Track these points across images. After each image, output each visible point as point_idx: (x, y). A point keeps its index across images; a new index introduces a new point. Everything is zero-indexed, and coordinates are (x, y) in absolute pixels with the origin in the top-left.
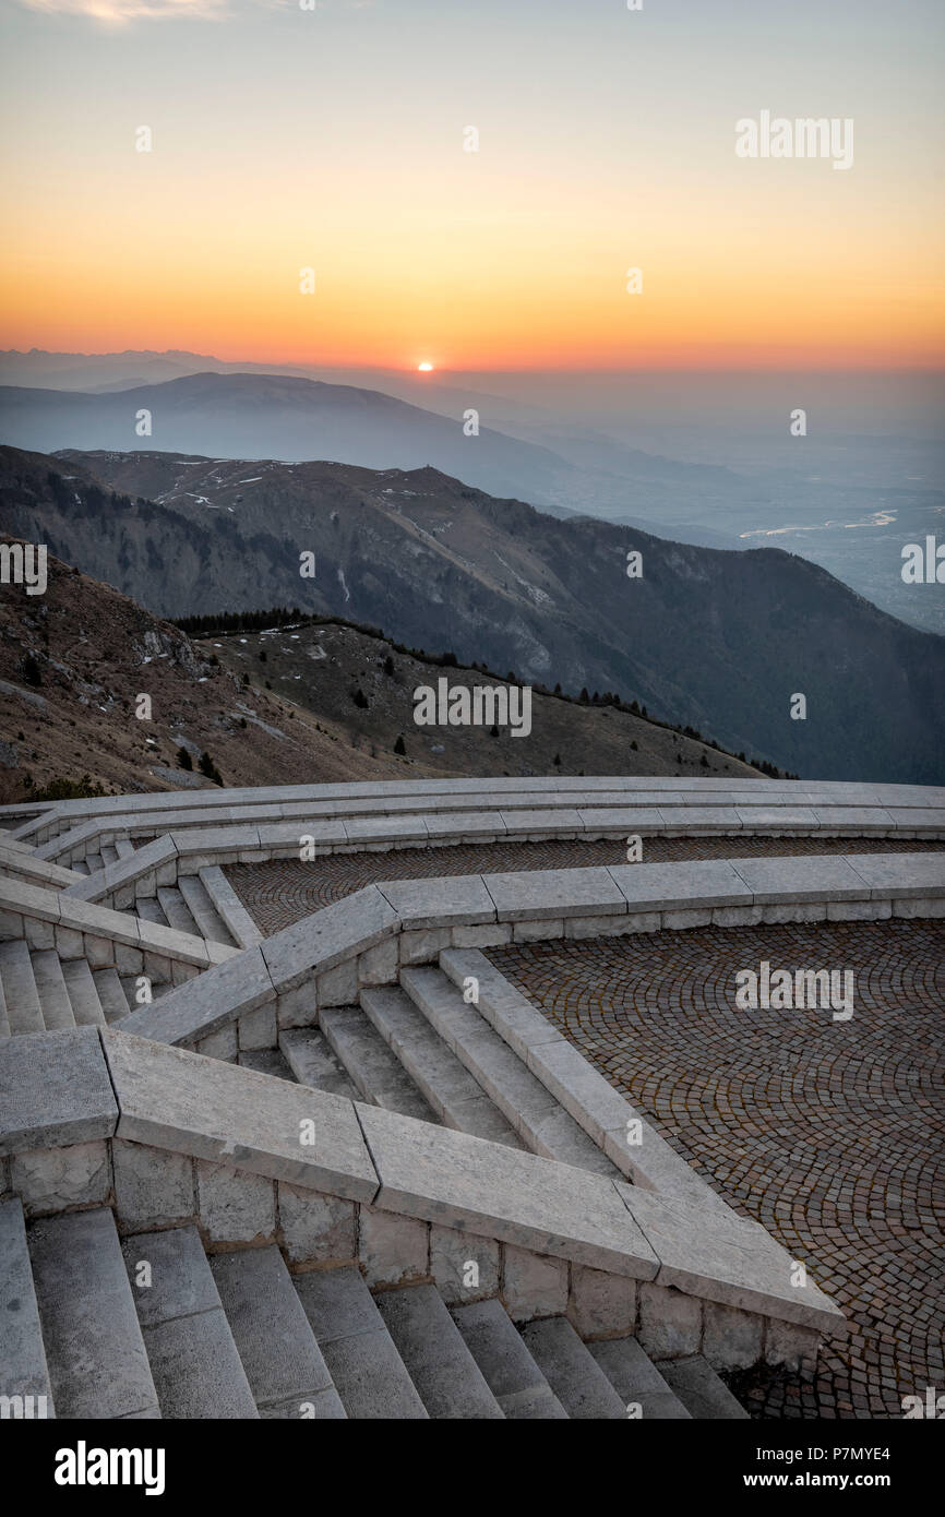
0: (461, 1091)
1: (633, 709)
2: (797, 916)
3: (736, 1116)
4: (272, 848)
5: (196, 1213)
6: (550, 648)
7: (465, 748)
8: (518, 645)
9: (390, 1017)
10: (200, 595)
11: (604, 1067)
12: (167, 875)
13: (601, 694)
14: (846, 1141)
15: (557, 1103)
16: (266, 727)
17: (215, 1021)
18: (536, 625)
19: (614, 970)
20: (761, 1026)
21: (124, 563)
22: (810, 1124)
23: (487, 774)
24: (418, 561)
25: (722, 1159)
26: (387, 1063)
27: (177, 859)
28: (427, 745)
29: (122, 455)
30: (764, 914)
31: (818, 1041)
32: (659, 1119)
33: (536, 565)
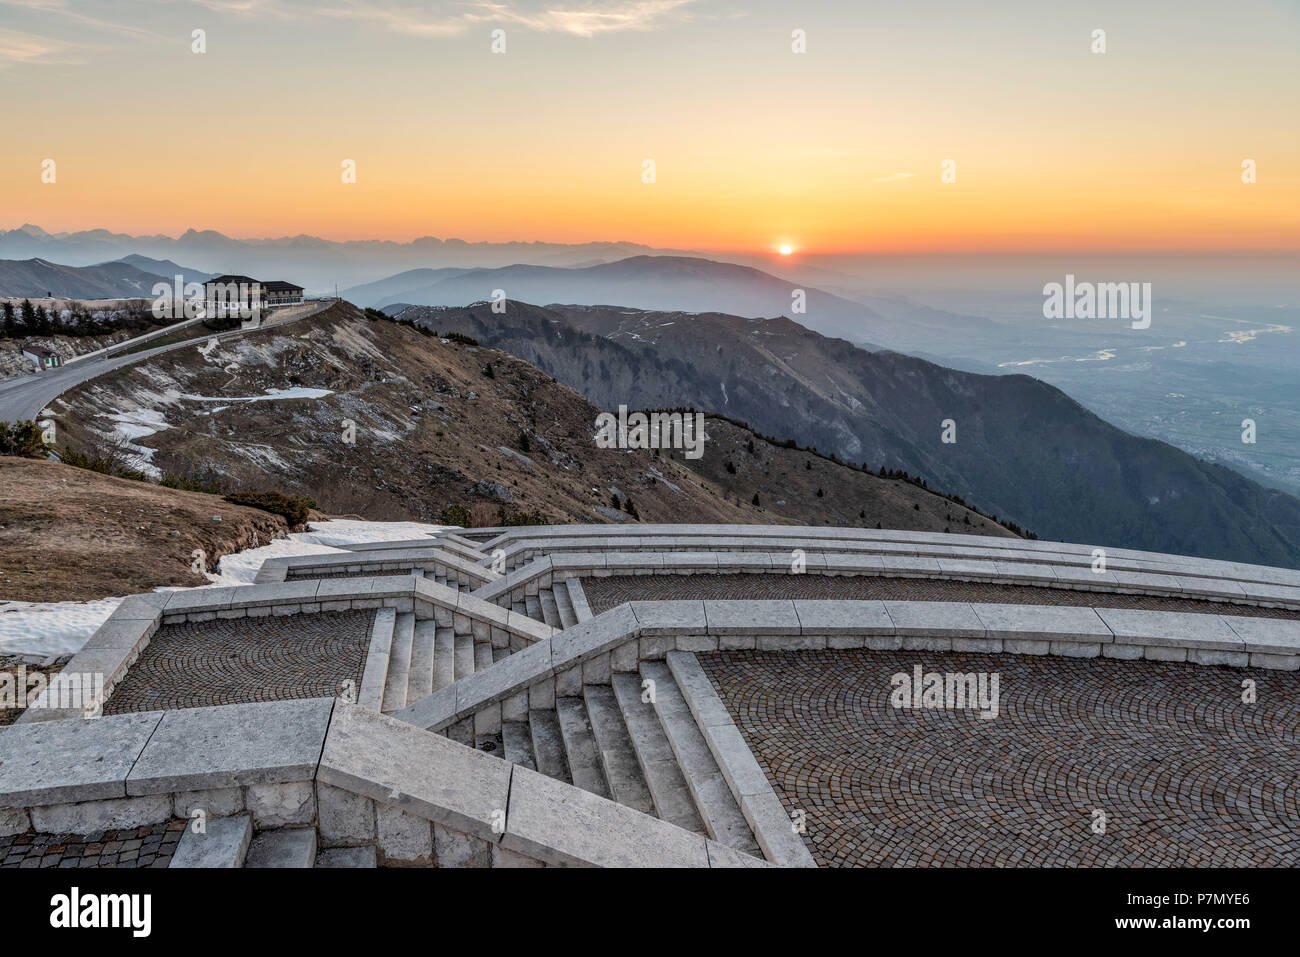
0: (658, 754)
1: (917, 482)
2: (929, 646)
3: (843, 794)
4: (613, 568)
5: (376, 837)
6: (861, 438)
7: (800, 503)
8: (839, 436)
9: (626, 695)
10: (632, 397)
11: (756, 747)
12: (545, 582)
13: (894, 472)
14: (922, 823)
15: (719, 770)
16: (668, 484)
17: (514, 688)
18: (852, 423)
19: (785, 675)
20: (881, 726)
21: (586, 376)
22: (898, 806)
23: (813, 523)
24: (774, 378)
25: (822, 826)
26: (617, 727)
27: (552, 572)
28: (773, 500)
29: (587, 308)
30: (904, 642)
31: (922, 742)
32: (784, 790)
33: (853, 383)
